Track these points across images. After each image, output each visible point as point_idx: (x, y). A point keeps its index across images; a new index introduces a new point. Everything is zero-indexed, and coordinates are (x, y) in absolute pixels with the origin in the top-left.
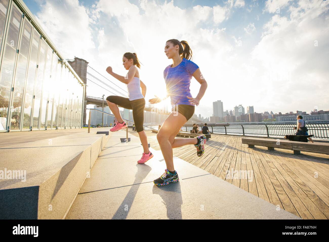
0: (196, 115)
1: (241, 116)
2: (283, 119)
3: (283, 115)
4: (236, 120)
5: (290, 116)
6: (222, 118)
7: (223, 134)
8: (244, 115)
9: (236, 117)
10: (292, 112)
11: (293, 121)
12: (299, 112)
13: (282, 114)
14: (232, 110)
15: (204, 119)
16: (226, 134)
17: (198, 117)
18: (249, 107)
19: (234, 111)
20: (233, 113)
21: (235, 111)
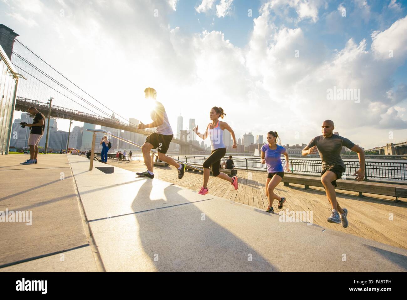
0: (198, 142)
1: (250, 145)
2: (290, 152)
3: (291, 148)
4: (245, 150)
5: (296, 149)
6: (228, 147)
7: (243, 169)
8: (253, 144)
9: (245, 146)
10: (298, 145)
11: (298, 154)
12: (304, 145)
13: (290, 146)
14: (241, 139)
15: (208, 147)
16: (247, 169)
17: (200, 144)
18: (259, 136)
19: (242, 139)
20: (242, 142)
21: (244, 139)
